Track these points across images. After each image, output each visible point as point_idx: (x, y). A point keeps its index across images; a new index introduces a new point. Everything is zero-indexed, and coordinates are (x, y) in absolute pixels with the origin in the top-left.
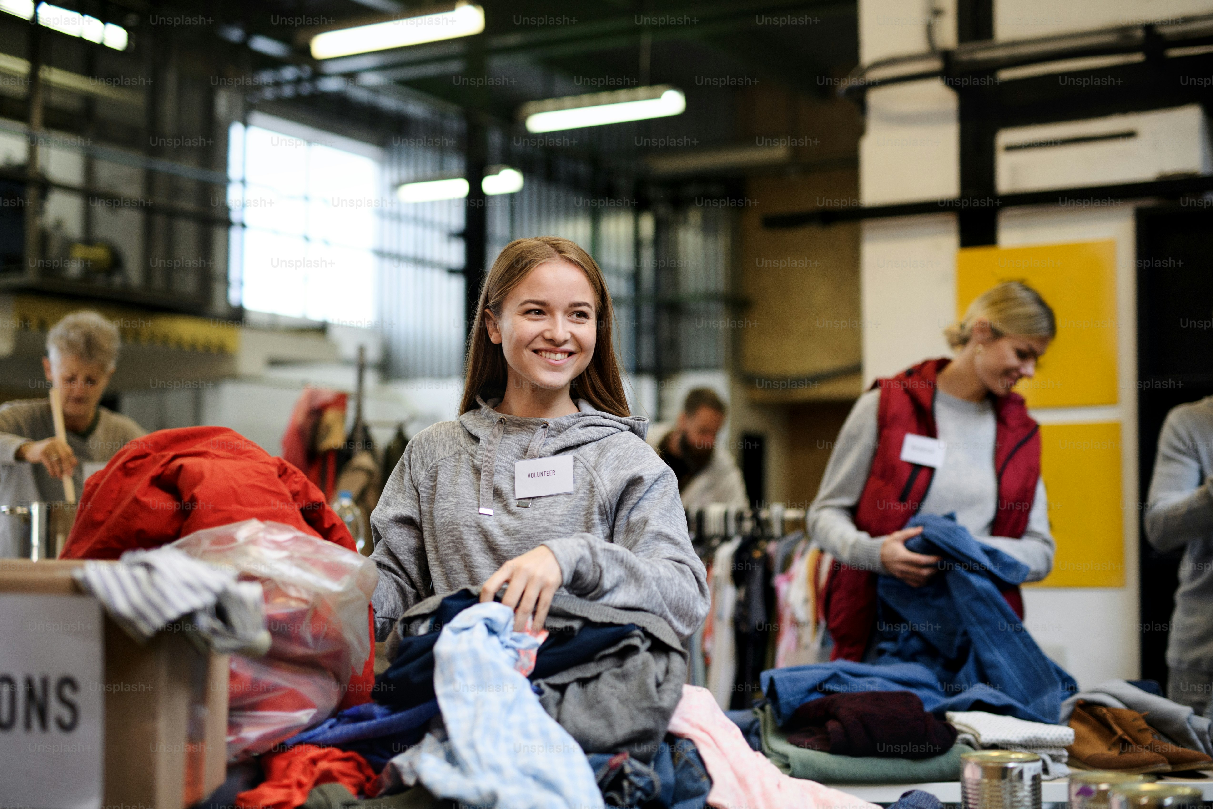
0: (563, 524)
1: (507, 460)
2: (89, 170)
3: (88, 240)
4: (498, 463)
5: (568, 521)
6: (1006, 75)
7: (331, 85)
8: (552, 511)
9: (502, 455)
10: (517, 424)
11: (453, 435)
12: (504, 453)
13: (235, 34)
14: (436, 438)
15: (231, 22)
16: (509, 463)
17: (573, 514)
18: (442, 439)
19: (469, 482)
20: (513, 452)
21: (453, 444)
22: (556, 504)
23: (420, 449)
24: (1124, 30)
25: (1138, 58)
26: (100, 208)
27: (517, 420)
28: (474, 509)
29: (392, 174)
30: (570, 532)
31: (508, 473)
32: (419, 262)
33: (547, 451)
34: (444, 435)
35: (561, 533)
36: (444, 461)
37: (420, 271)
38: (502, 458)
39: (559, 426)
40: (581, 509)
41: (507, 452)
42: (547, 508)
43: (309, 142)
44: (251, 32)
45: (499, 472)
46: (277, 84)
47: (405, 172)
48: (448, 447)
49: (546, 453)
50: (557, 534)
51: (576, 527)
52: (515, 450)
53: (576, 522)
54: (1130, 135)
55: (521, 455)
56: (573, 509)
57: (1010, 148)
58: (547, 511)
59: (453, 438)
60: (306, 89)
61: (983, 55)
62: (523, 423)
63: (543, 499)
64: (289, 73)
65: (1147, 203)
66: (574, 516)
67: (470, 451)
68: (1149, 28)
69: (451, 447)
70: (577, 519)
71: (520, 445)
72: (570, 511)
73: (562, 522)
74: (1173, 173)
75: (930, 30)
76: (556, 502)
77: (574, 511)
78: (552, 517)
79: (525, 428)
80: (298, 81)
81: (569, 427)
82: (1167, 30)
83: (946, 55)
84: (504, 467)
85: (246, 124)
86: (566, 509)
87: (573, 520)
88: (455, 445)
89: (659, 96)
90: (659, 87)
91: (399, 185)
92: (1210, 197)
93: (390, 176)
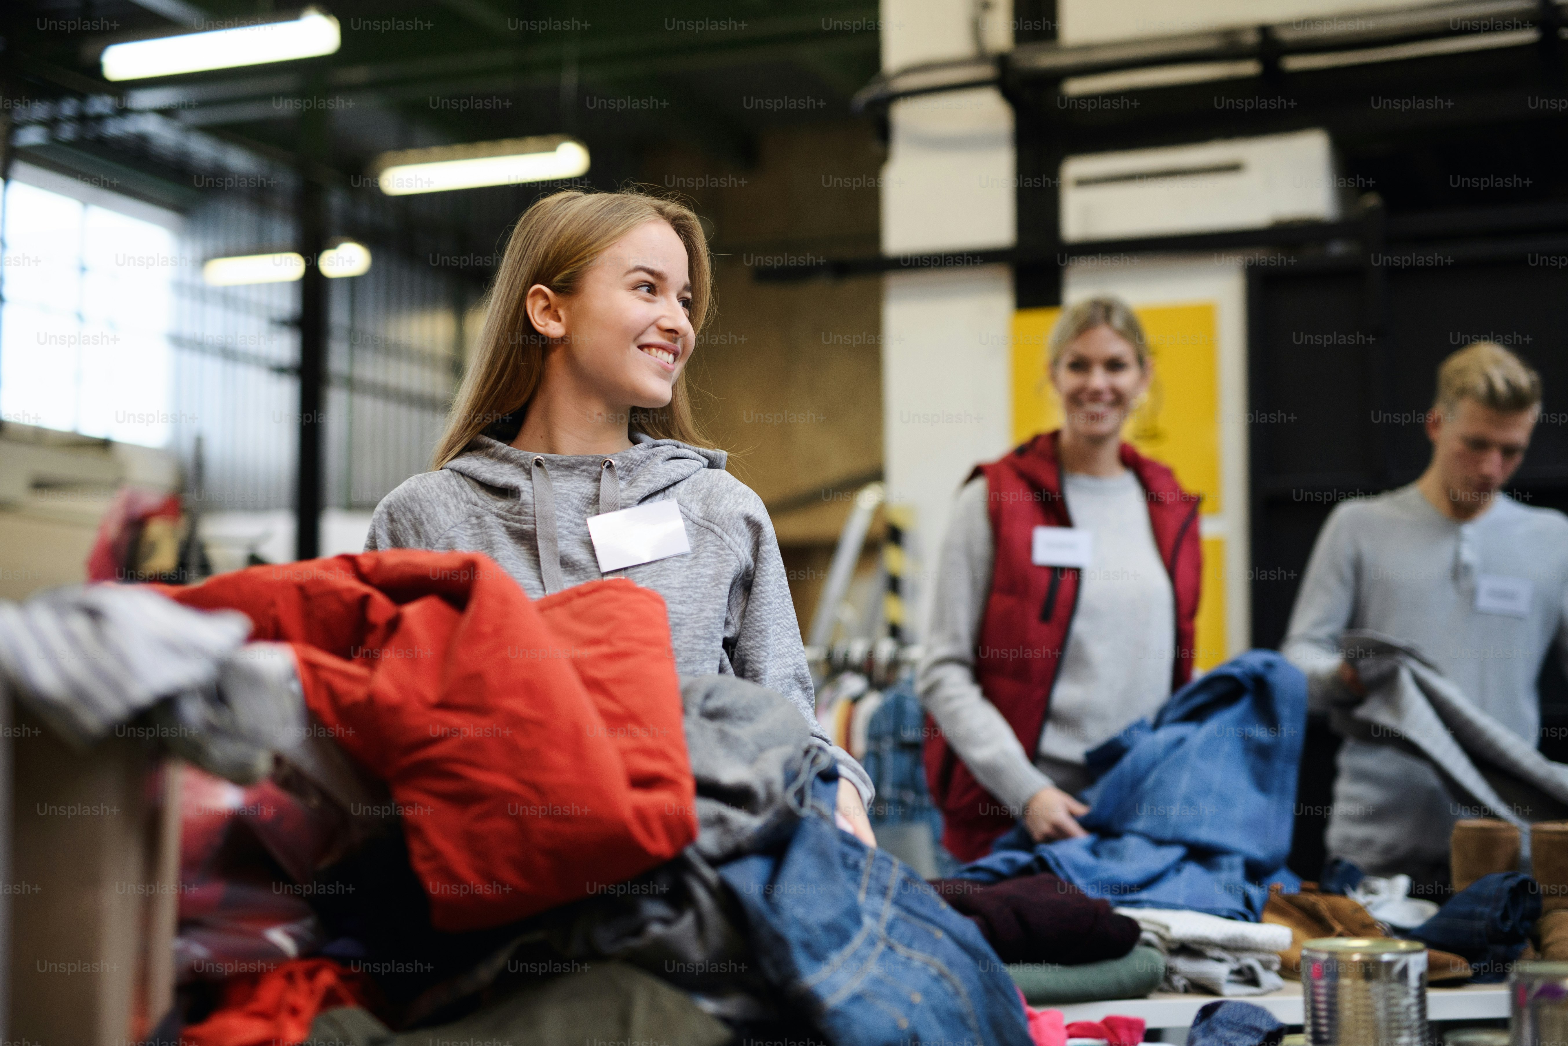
0: (685, 602)
1: (569, 517)
4: (558, 524)
5: (690, 597)
6: (1075, 87)
8: (665, 582)
9: (560, 511)
10: (562, 466)
11: (452, 489)
12: (562, 507)
14: (428, 496)
16: (571, 522)
17: (697, 587)
18: (439, 496)
19: (512, 556)
20: (573, 504)
21: (459, 503)
22: (668, 572)
23: (404, 514)
25: (1250, 68)
27: (562, 460)
28: (535, 593)
29: (195, 248)
30: (695, 612)
31: (575, 537)
32: (229, 354)
33: (631, 498)
34: (438, 491)
35: (682, 614)
36: (455, 529)
37: (230, 364)
38: (562, 514)
39: (629, 462)
40: (707, 580)
41: (565, 506)
42: (655, 578)
45: (562, 537)
47: (213, 246)
48: (453, 508)
49: (629, 502)
50: (679, 615)
51: (703, 604)
52: (576, 502)
53: (703, 598)
54: (1233, 168)
55: (583, 509)
56: (696, 578)
57: (1082, 183)
58: (657, 583)
59: (455, 494)
61: (1046, 61)
62: (573, 464)
63: (642, 569)
66: (698, 590)
67: (497, 511)
68: (1265, 31)
69: (457, 508)
70: (703, 594)
71: (580, 493)
72: (691, 582)
73: (682, 599)
74: (1292, 219)
75: (977, 30)
76: (666, 570)
77: (697, 582)
78: (667, 591)
79: (576, 472)
81: (642, 462)
82: (1288, 35)
83: (1002, 60)
84: (567, 528)
86: (685, 580)
87: (697, 595)
88: (462, 504)
89: (553, 149)
90: (554, 138)
91: (205, 260)
92: (1337, 249)
93: (192, 249)
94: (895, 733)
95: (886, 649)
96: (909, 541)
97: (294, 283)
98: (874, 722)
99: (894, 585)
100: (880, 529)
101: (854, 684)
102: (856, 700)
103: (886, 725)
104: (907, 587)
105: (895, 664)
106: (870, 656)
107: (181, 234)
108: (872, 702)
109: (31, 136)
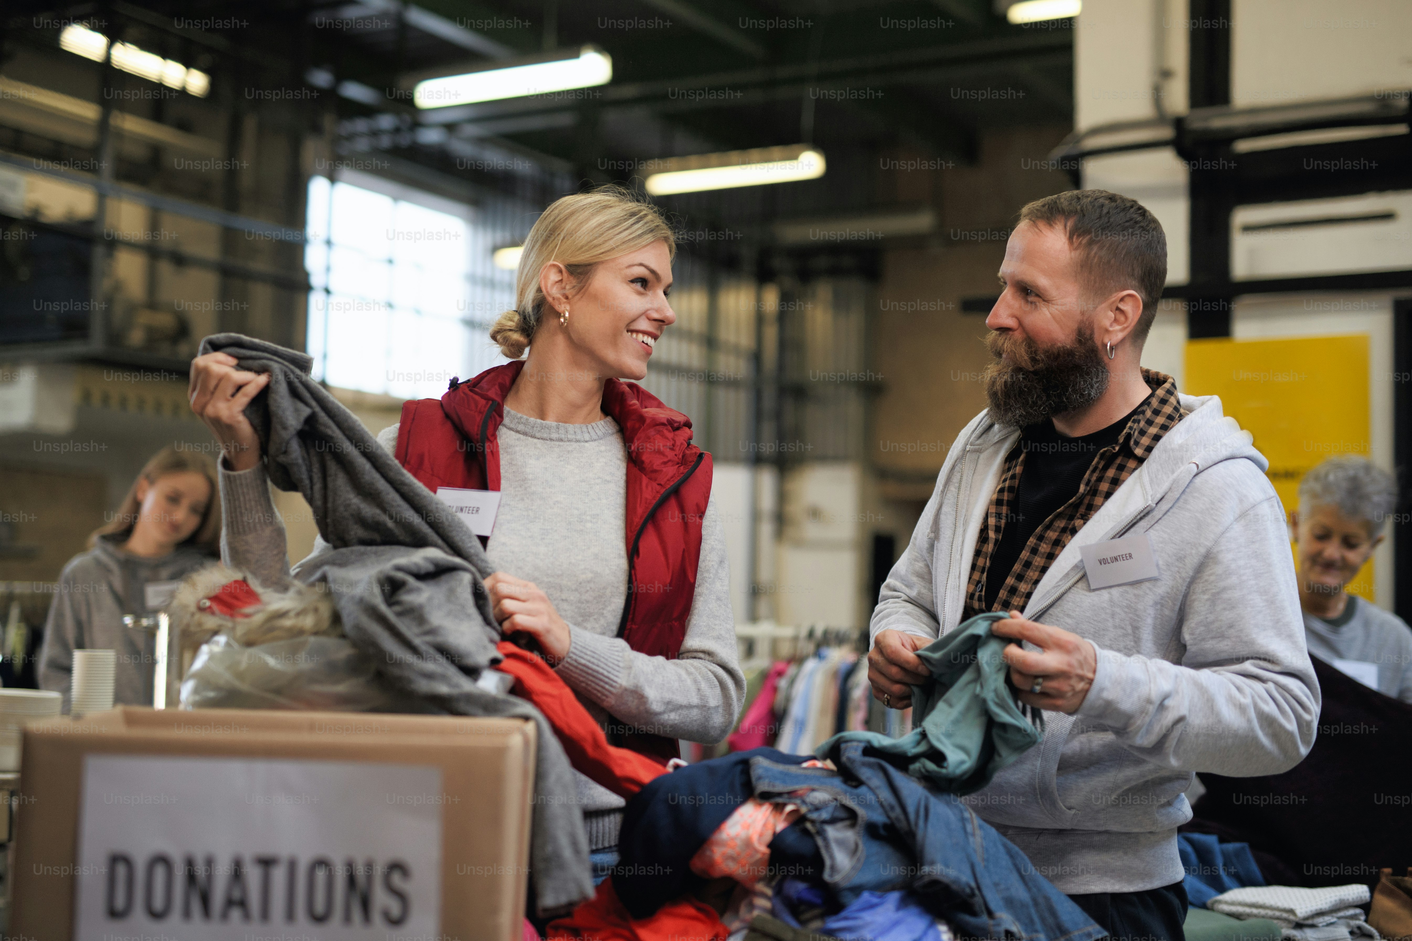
2: (154, 225)
3: (152, 304)
7: (431, 137)
13: (321, 78)
15: (318, 64)
24: (1383, 100)
25: (1400, 129)
26: (165, 269)
29: (486, 238)
43: (396, 199)
44: (341, 76)
46: (375, 133)
47: (500, 236)
54: (1387, 216)
60: (404, 140)
61: (1217, 123)
64: (386, 122)
65: (1407, 293)
75: (1157, 94)
80: (397, 130)
83: (1179, 123)
85: (333, 179)
91: (494, 249)
93: (483, 238)
107: (474, 224)
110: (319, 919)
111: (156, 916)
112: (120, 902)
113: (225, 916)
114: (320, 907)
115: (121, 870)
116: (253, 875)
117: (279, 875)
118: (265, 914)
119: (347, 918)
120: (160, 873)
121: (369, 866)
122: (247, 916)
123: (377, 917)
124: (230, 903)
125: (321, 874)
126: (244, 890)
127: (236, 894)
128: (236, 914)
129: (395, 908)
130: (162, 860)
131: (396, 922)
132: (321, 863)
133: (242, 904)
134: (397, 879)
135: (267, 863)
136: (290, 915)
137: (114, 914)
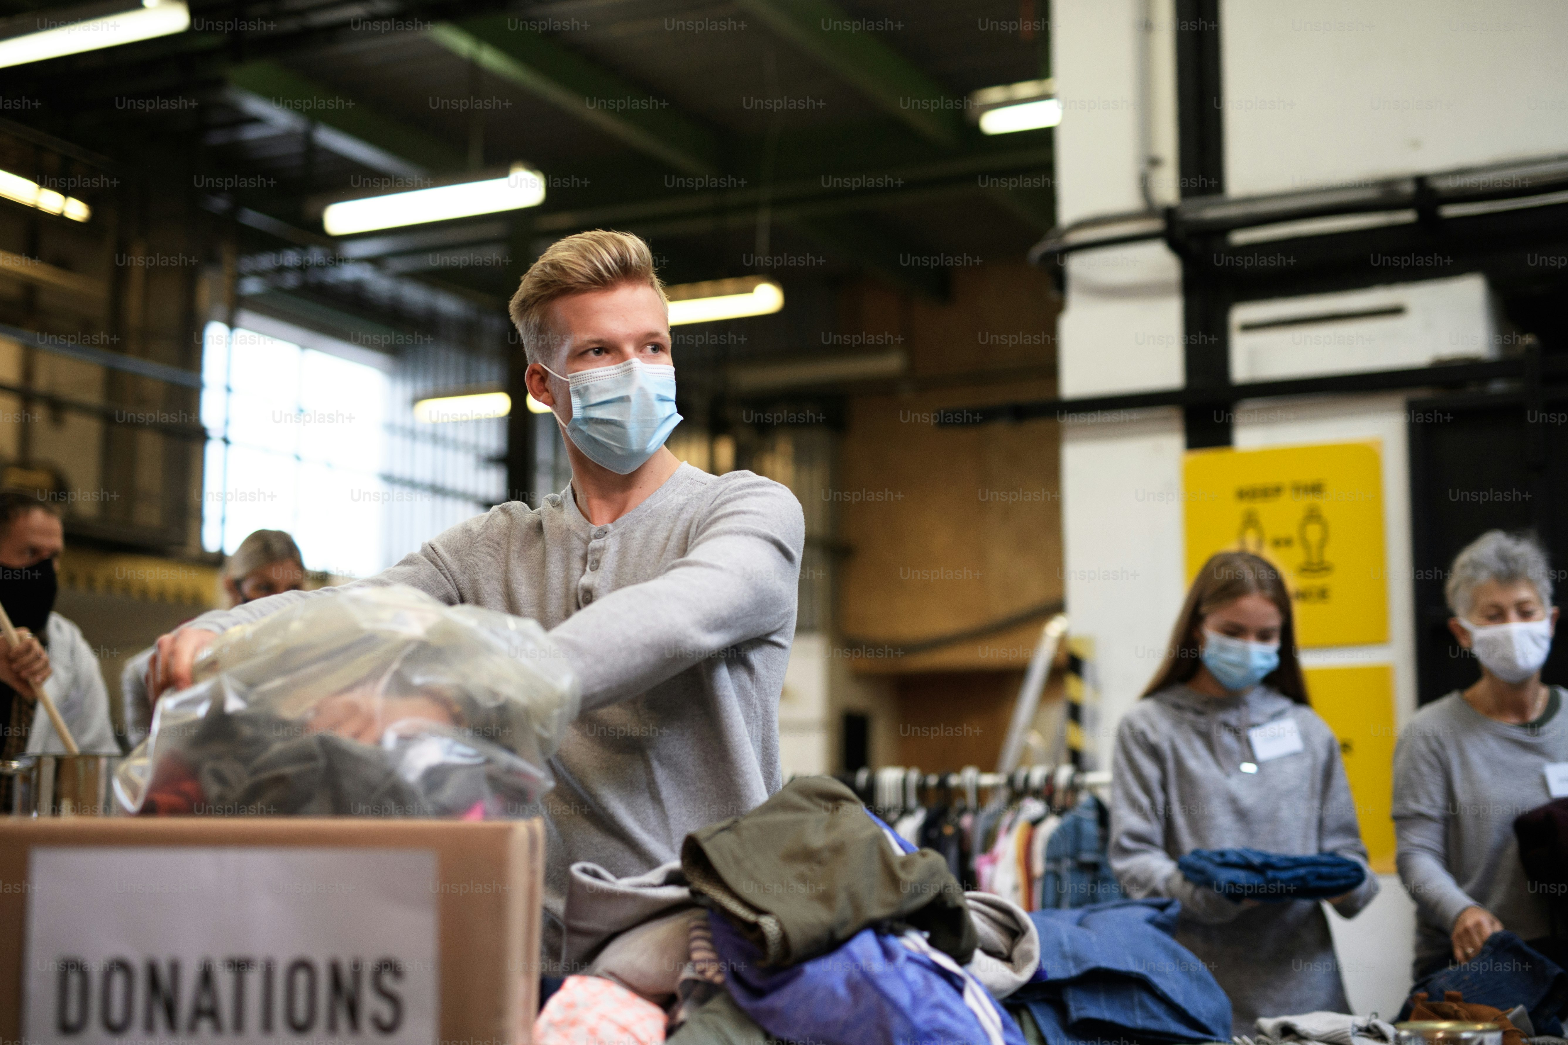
6: (1240, 237)
7: (348, 273)
13: (220, 205)
24: (1388, 185)
25: (1407, 216)
29: (406, 388)
32: (437, 490)
37: (438, 500)
43: (303, 347)
44: (243, 204)
47: (423, 385)
54: (1396, 311)
57: (1248, 327)
61: (1212, 213)
65: (1422, 394)
68: (1421, 181)
74: (1453, 358)
75: (1145, 185)
82: (1443, 184)
83: (1169, 214)
85: (231, 325)
89: (750, 290)
90: (750, 279)
91: (415, 400)
92: (1498, 387)
93: (403, 390)
94: (1075, 854)
95: (1064, 773)
96: (1087, 670)
97: (500, 419)
98: (1052, 843)
99: (1075, 713)
100: (1063, 659)
101: (1033, 808)
102: (1035, 823)
103: (1066, 847)
104: (1086, 714)
105: (1074, 788)
106: (1049, 779)
107: (392, 374)
108: (1051, 825)
109: (252, 286)
110: (300, 1028)
111: (114, 1029)
112: (73, 1015)
113: (193, 1028)
114: (301, 1014)
115: (74, 980)
116: (224, 981)
117: (254, 981)
118: (239, 1025)
119: (332, 1027)
120: (118, 982)
121: (357, 967)
122: (218, 1027)
123: (366, 1025)
124: (199, 1013)
125: (302, 978)
126: (214, 998)
127: (206, 1003)
128: (205, 1025)
129: (386, 1013)
130: (123, 966)
131: (387, 1029)
132: (302, 965)
133: (212, 1014)
134: (388, 981)
135: (239, 966)
136: (267, 1025)
137: (66, 1028)
